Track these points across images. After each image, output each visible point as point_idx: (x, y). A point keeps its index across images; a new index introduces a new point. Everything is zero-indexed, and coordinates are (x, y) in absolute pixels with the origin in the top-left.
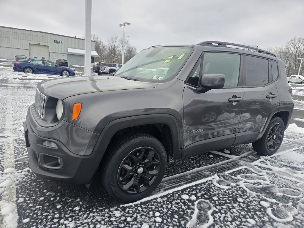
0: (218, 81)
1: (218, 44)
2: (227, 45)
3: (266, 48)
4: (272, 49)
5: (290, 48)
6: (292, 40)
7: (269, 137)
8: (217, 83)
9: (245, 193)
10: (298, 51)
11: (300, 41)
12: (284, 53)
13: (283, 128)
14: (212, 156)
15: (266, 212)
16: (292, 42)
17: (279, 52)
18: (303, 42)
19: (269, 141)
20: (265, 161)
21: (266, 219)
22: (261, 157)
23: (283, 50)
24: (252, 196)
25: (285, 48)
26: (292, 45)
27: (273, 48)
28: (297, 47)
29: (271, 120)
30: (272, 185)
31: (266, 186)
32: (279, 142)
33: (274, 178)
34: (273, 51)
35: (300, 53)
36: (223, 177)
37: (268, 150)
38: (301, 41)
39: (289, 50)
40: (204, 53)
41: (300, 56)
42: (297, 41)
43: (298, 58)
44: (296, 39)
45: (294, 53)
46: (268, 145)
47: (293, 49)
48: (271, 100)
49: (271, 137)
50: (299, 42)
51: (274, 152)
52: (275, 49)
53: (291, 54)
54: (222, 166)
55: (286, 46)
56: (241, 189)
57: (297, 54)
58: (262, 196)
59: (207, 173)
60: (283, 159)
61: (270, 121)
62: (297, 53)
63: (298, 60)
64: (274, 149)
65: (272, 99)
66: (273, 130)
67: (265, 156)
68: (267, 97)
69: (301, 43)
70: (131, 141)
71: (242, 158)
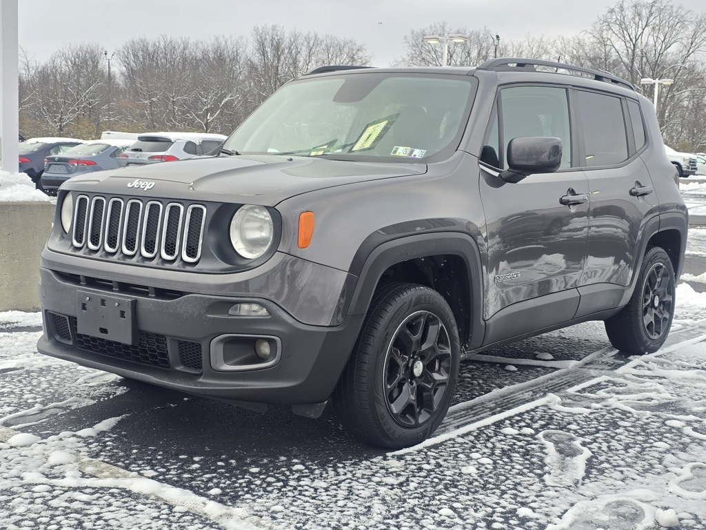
0: (546, 154)
1: (515, 65)
2: (535, 66)
3: (526, 44)
4: (549, 47)
5: (609, 42)
6: (612, 11)
7: (646, 300)
8: (545, 158)
9: (628, 415)
10: (638, 51)
11: (639, 15)
12: (590, 60)
13: (671, 277)
14: (513, 368)
15: (682, 433)
16: (614, 17)
17: (573, 57)
18: (651, 18)
19: (645, 312)
20: (644, 364)
21: (687, 440)
22: (631, 357)
23: (587, 49)
24: (646, 417)
25: (592, 40)
26: (616, 28)
27: (552, 40)
28: (633, 36)
29: (646, 253)
30: (678, 398)
31: (667, 401)
32: (667, 315)
33: (678, 389)
34: (553, 51)
35: (644, 59)
36: (568, 397)
37: (645, 338)
38: (645, 12)
39: (608, 48)
40: (499, 88)
41: (647, 69)
42: (629, 14)
43: (644, 81)
44: (626, 5)
45: (625, 60)
46: (645, 322)
47: (619, 45)
48: (641, 200)
49: (649, 301)
50: (637, 19)
51: (661, 342)
52: (560, 46)
53: (616, 64)
54: (550, 382)
55: (595, 33)
56: (617, 410)
57: (636, 65)
58: (665, 414)
59: (527, 395)
60: (684, 357)
61: (645, 255)
62: (637, 59)
63: (643, 85)
64: (659, 334)
65: (643, 199)
66: (651, 281)
67: (641, 354)
68: (632, 194)
69: (644, 23)
70: (402, 297)
71: (586, 364)
